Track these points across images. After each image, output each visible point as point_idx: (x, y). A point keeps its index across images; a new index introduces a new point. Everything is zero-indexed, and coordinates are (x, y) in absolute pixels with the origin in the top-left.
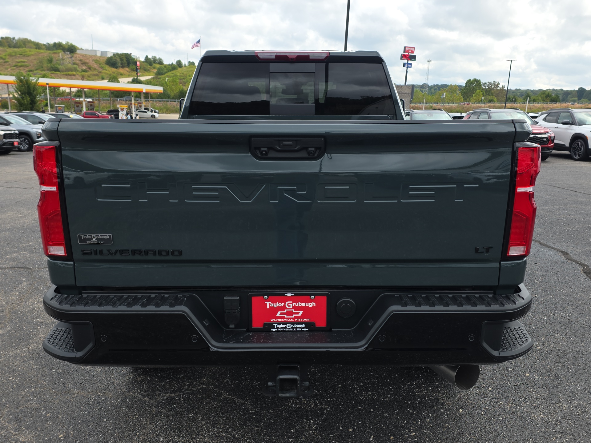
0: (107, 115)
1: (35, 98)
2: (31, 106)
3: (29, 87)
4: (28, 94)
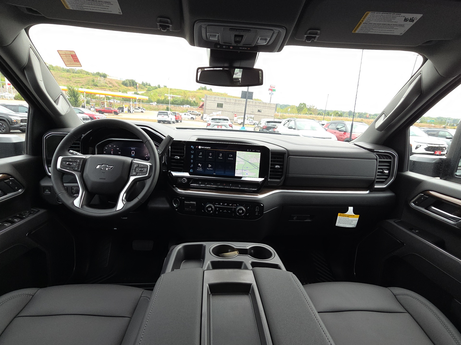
0: (117, 110)
1: (78, 99)
2: (75, 103)
3: (74, 92)
4: (73, 97)
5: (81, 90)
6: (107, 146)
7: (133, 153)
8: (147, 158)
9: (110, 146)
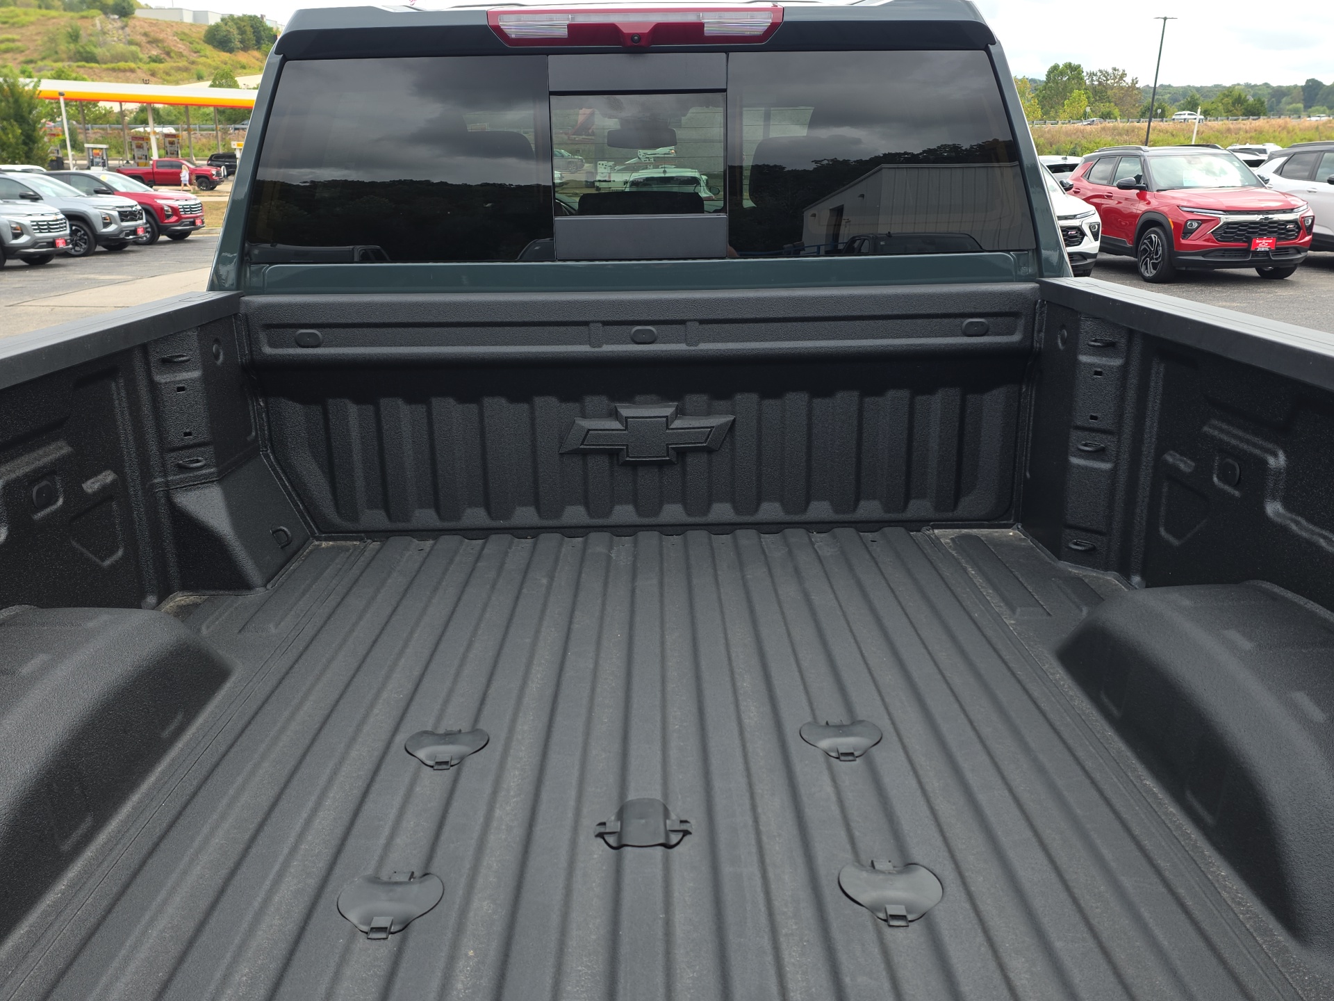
0: (209, 168)
1: (34, 130)
2: (26, 148)
3: (16, 101)
4: (16, 121)
5: (49, 86)
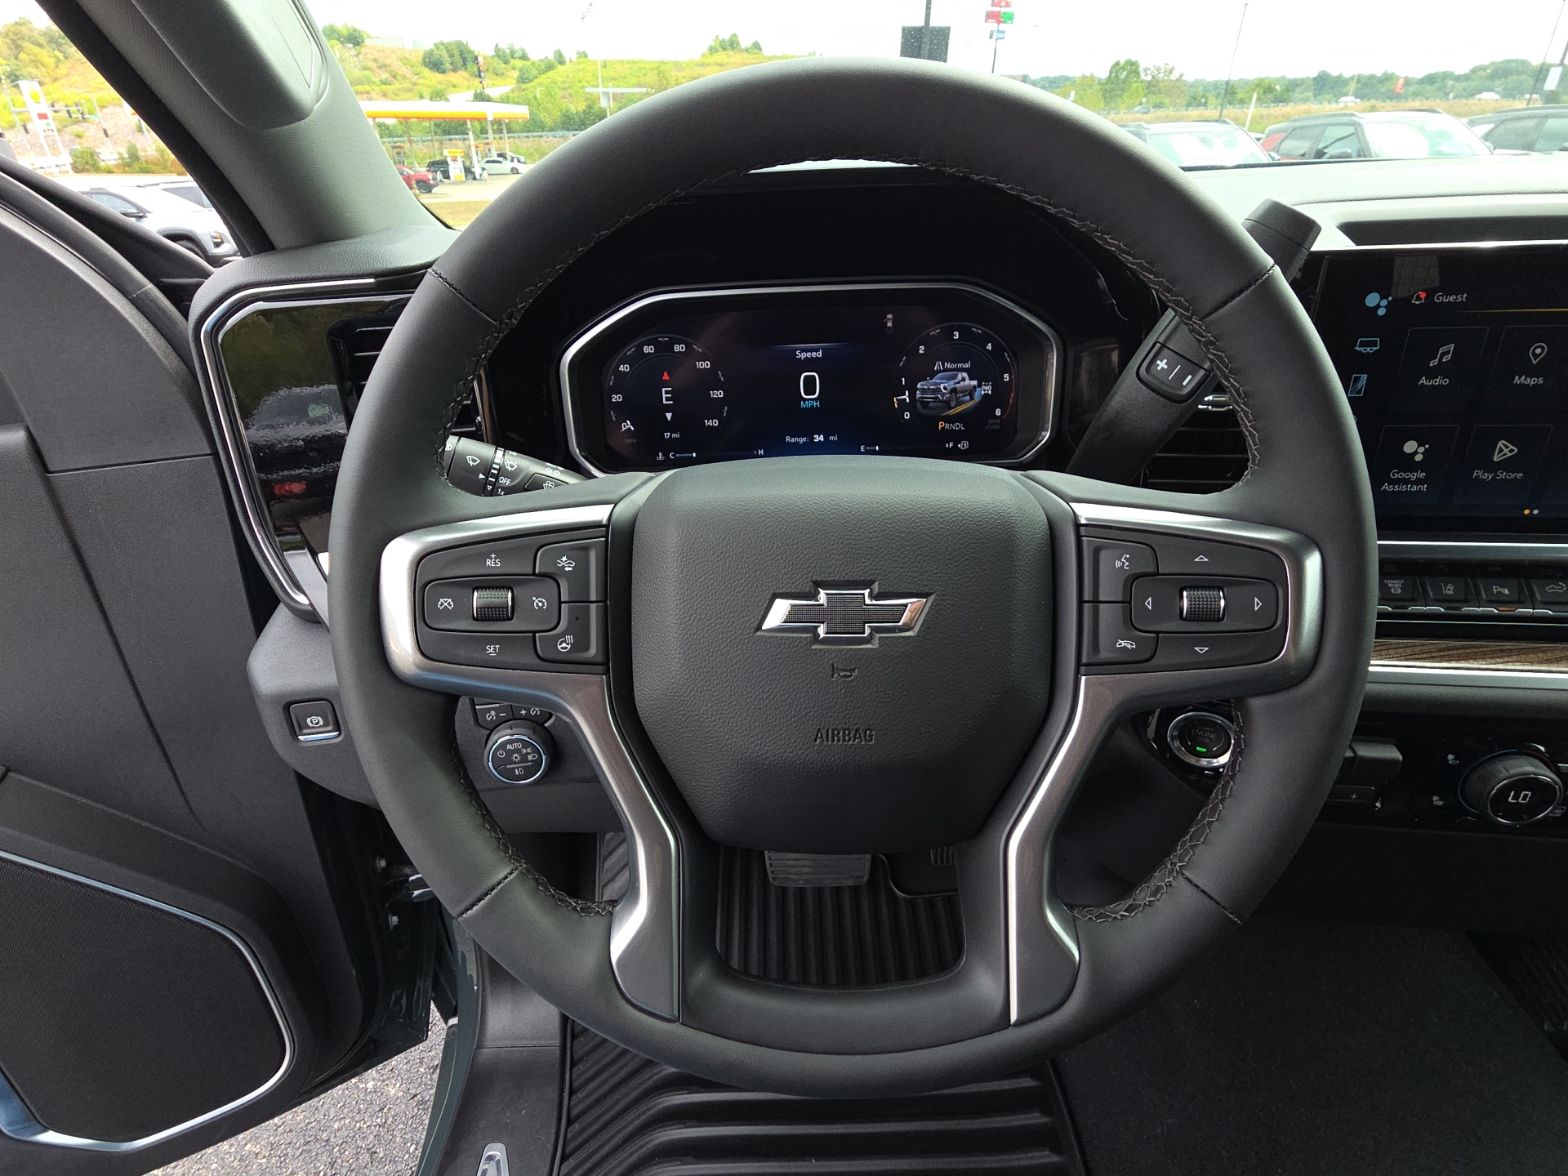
6: (631, 351)
7: (810, 389)
8: (907, 415)
9: (647, 349)
